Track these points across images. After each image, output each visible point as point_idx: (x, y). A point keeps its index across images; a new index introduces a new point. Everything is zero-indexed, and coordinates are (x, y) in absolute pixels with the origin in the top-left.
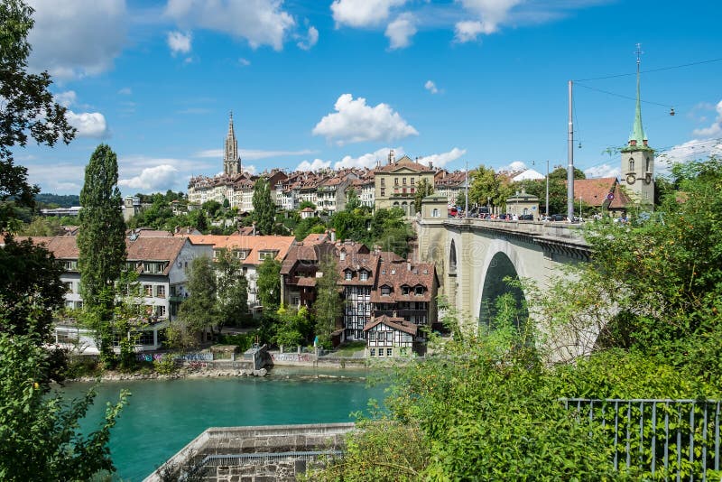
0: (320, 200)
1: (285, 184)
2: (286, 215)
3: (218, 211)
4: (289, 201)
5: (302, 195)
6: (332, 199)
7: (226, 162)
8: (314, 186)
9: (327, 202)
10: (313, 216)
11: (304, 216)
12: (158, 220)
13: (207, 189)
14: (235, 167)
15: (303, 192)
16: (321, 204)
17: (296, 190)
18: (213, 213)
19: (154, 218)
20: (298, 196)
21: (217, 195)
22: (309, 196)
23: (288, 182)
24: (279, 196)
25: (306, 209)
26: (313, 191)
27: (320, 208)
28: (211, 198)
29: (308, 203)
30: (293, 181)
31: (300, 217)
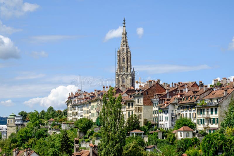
0: (200, 117)
1: (162, 99)
2: (160, 135)
3: (89, 131)
4: (166, 118)
5: (180, 111)
6: (214, 116)
7: (118, 75)
8: (193, 100)
9: (209, 120)
10: (191, 136)
11: (181, 136)
12: (31, 141)
13: (84, 105)
14: (128, 81)
15: (182, 107)
16: (202, 121)
17: (174, 105)
18: (85, 133)
19: (28, 138)
20: (176, 112)
21: (92, 112)
22: (188, 113)
23: (165, 96)
24: (155, 112)
25: (182, 129)
26: (193, 106)
27: (200, 127)
28: (87, 116)
29: (186, 120)
30: (171, 94)
31: (174, 138)
